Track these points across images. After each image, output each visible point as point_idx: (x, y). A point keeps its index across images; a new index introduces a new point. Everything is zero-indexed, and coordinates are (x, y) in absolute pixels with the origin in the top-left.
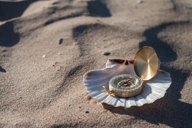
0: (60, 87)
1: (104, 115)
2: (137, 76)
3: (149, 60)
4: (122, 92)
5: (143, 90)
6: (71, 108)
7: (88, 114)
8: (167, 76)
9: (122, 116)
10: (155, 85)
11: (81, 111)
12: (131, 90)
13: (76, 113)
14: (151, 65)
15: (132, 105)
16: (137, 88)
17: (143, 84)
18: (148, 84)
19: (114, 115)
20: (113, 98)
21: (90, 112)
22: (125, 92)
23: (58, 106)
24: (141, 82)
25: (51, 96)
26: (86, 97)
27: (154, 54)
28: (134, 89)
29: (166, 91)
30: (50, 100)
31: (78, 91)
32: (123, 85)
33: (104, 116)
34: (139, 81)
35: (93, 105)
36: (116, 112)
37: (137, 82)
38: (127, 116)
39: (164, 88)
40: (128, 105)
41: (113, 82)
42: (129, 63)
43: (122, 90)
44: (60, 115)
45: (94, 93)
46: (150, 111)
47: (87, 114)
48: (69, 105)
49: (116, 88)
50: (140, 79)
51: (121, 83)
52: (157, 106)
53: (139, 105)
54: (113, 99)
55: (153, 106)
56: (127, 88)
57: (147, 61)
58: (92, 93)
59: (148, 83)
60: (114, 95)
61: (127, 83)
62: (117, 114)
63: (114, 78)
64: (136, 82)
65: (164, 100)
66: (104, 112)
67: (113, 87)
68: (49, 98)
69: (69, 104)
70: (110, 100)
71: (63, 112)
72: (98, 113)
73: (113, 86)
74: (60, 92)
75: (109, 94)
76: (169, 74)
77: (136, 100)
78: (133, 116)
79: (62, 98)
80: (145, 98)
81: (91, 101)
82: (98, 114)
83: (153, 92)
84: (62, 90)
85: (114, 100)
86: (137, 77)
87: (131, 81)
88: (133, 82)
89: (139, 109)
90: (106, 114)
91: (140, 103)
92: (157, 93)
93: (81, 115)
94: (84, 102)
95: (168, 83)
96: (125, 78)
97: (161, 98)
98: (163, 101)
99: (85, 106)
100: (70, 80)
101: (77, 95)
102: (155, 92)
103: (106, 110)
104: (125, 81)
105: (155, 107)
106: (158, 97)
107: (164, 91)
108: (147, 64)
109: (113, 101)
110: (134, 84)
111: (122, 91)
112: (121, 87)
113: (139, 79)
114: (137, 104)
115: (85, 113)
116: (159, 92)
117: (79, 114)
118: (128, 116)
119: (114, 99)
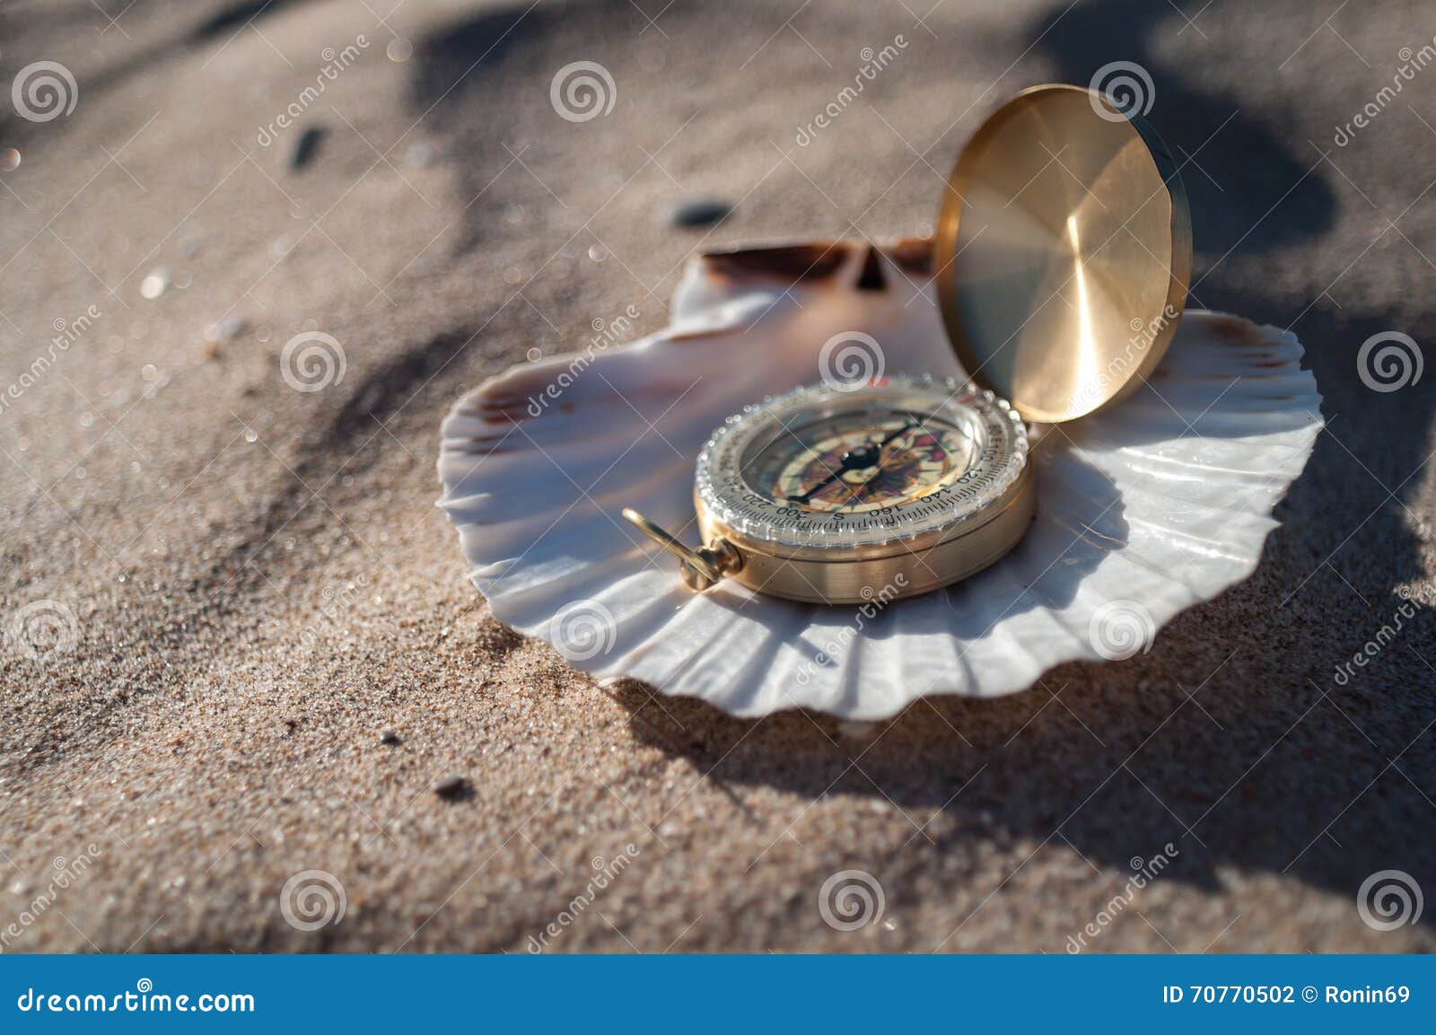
0: (243, 548)
1: (627, 814)
2: (972, 388)
3: (1081, 220)
4: (818, 559)
5: (1034, 518)
6: (300, 751)
7: (461, 808)
8: (1272, 365)
9: (821, 817)
10: (1157, 465)
11: (399, 784)
12: (909, 528)
13: (343, 808)
14: (1103, 264)
15: (922, 686)
16: (972, 507)
17: (1029, 457)
18: (1088, 456)
19: (737, 801)
20: (729, 625)
21: (485, 792)
22: (852, 555)
23: (179, 743)
24: (1014, 436)
25: (145, 635)
26: (469, 628)
27: (1124, 153)
28: (936, 520)
29: (1275, 513)
30: (121, 681)
31: (405, 570)
32: (838, 484)
33: (625, 823)
34: (994, 429)
35: (530, 703)
36: (749, 777)
37: (967, 446)
38: (872, 814)
39: (1251, 479)
40: (878, 684)
41: (734, 463)
42: (891, 270)
43: (820, 535)
44: (178, 840)
45: (535, 581)
46: (1114, 733)
47: (453, 812)
48: (292, 724)
49: (755, 517)
50: (1005, 416)
51: (815, 461)
52: (1187, 673)
53: (993, 684)
54: (729, 636)
55: (1144, 685)
56: (876, 506)
57: (1058, 230)
58: (519, 588)
59: (1085, 447)
60: (747, 595)
61: (868, 457)
62: (761, 797)
63: (744, 423)
64: (958, 450)
65: (1254, 610)
66: (632, 781)
67: (728, 512)
68: (118, 659)
69: (293, 715)
70: (699, 644)
71: (213, 804)
72: (568, 794)
73: (732, 503)
74: (235, 595)
75: (692, 583)
76: (1289, 344)
77: (969, 627)
78: (930, 803)
79: (242, 652)
80: (1056, 596)
81: (519, 663)
82: (568, 807)
83: (1142, 528)
84: (252, 577)
85: (737, 642)
86: (968, 400)
87: (918, 442)
88: (937, 451)
89: (997, 721)
90: (651, 805)
91: (1001, 663)
92: (1177, 545)
93: (386, 833)
94: (441, 683)
95: (1286, 428)
96: (853, 415)
97: (1230, 594)
98: (1244, 618)
99: (446, 722)
100: (350, 472)
101: (385, 610)
102: (1156, 531)
103: (650, 754)
104: (854, 441)
105: (1166, 685)
106: (1187, 583)
107: (1247, 517)
108: (1066, 263)
109: (725, 654)
110: (939, 466)
111: (818, 549)
112: (816, 503)
113: (995, 417)
114: (977, 668)
115: (428, 799)
116: (1202, 530)
117: (366, 820)
118: (879, 806)
119: (746, 632)
